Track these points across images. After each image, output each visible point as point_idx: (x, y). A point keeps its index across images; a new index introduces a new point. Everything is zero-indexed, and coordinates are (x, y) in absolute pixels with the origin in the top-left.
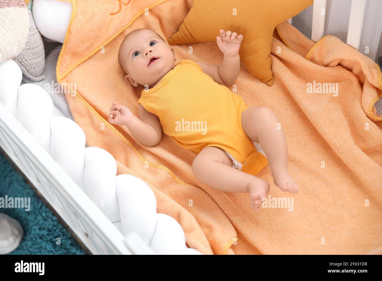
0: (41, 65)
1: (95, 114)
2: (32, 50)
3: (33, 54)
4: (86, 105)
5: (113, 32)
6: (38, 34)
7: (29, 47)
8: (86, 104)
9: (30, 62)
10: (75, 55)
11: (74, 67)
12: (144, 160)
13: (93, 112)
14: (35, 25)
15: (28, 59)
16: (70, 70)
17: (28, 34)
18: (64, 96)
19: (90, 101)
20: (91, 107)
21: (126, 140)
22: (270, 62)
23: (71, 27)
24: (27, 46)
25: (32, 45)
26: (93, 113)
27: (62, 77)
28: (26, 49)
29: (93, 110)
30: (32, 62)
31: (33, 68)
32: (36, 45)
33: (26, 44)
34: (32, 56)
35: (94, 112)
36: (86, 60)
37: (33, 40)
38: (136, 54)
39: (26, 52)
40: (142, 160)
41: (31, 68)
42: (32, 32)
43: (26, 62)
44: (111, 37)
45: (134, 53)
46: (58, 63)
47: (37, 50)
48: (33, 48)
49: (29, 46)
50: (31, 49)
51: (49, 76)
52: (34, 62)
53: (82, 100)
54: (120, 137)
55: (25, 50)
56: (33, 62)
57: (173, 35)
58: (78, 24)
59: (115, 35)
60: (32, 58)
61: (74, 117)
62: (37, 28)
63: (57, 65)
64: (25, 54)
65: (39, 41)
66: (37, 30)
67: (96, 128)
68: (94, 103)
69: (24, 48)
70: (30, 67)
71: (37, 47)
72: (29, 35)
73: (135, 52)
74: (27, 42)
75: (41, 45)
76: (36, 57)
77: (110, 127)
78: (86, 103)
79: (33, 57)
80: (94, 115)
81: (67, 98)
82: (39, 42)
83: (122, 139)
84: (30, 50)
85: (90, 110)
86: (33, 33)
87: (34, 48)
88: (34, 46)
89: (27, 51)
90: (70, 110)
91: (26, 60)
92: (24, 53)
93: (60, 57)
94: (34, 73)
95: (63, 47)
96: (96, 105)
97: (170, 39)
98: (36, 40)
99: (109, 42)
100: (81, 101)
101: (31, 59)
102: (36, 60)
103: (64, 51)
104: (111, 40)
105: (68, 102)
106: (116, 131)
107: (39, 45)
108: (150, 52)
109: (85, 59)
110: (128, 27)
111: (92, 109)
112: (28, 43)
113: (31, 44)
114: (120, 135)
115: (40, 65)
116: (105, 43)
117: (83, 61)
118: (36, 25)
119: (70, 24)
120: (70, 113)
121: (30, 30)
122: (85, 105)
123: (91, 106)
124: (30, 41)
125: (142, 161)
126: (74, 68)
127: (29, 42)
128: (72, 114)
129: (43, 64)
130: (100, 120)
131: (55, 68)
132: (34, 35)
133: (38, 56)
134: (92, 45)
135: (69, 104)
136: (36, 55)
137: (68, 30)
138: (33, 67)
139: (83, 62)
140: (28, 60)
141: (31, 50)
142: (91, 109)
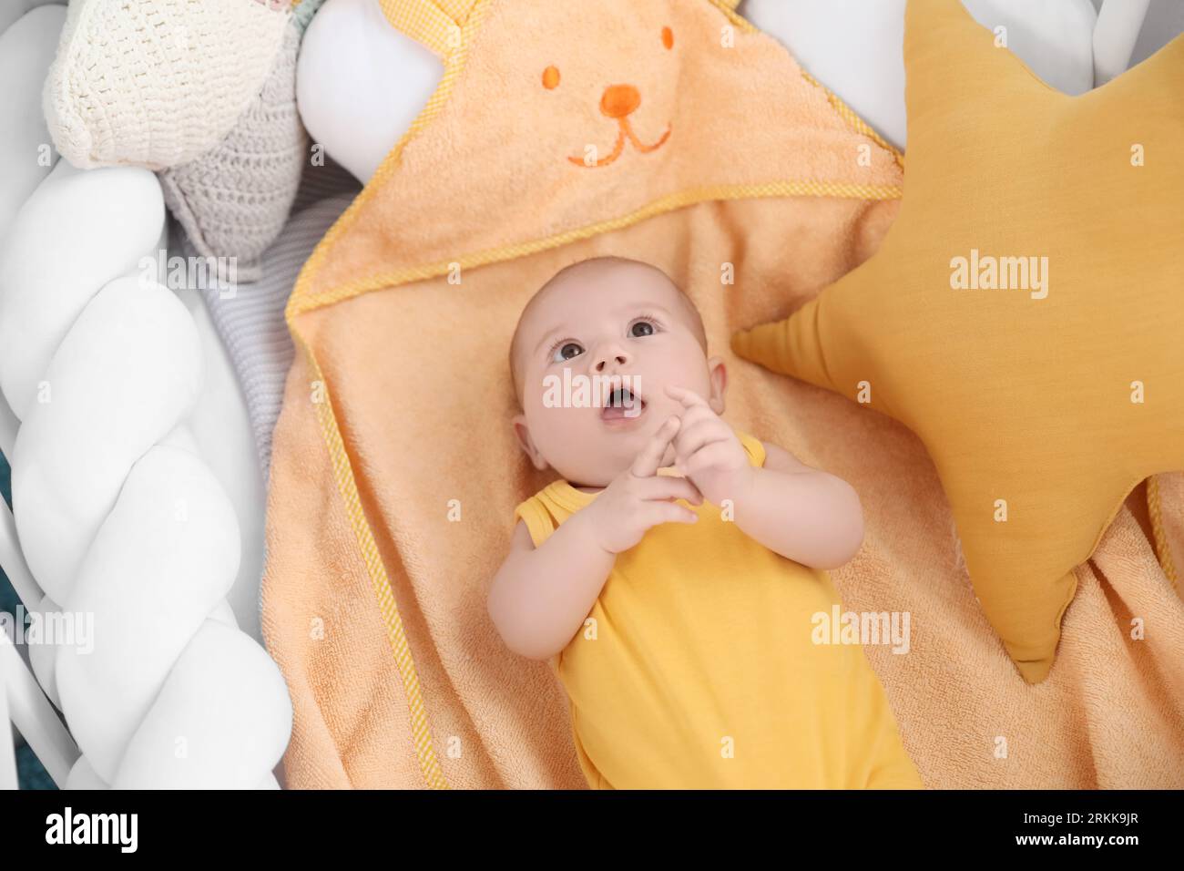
0: (260, 232)
1: (346, 490)
2: (241, 169)
3: (240, 182)
4: (332, 441)
5: (554, 226)
6: (290, 121)
7: (233, 154)
8: (335, 439)
9: (217, 204)
10: (389, 246)
11: (370, 287)
12: (425, 749)
13: (343, 480)
14: (291, 87)
15: (213, 191)
16: (349, 291)
17: (245, 105)
18: (283, 374)
19: (355, 433)
20: (345, 458)
21: (404, 639)
22: (1068, 595)
23: (410, 144)
24: (228, 147)
25: (249, 152)
26: (340, 482)
27: (311, 304)
28: (220, 157)
29: (345, 470)
30: (225, 210)
31: (226, 231)
32: (264, 157)
33: (227, 138)
34: (233, 186)
35: (347, 479)
36: (423, 281)
37: (256, 134)
38: (570, 350)
39: (217, 168)
40: (421, 745)
41: (217, 228)
42: (265, 105)
43: (205, 199)
44: (541, 239)
45: (562, 345)
46: (321, 250)
47: (261, 175)
48: (247, 162)
49: (236, 151)
50: (238, 162)
51: (277, 277)
52: (236, 212)
53: (328, 418)
54: (388, 619)
55: (212, 157)
56: (231, 212)
57: (760, 323)
58: (437, 145)
59: (557, 239)
60: (231, 196)
61: (274, 468)
62: (295, 100)
63: (313, 256)
64: (211, 172)
65: (284, 145)
66: (291, 106)
67: (324, 541)
68: (364, 445)
69: (213, 150)
70: (214, 222)
71: (262, 164)
72: (249, 111)
73: (565, 344)
74: (232, 133)
75: (285, 165)
76: (247, 196)
77: (370, 564)
78: (335, 434)
79: (237, 194)
80: (342, 490)
81: (289, 386)
82: (283, 149)
83: (390, 628)
84: (232, 163)
85: (335, 467)
86: (271, 110)
87: (252, 165)
88: (254, 157)
89: (219, 165)
90: (274, 432)
91: (206, 194)
92: (207, 166)
93: (332, 235)
94: (221, 247)
95: (359, 201)
96: (365, 457)
97: (743, 336)
98: (270, 138)
99: (526, 253)
100: (321, 420)
101: (227, 199)
102: (246, 210)
103: (357, 219)
104: (535, 247)
105: (285, 400)
106: (383, 589)
107: (277, 159)
108: (617, 363)
109: (421, 274)
110: (614, 231)
111: (345, 465)
112: (232, 138)
113: (245, 146)
114: (391, 613)
115: (255, 229)
116: (512, 251)
117: (410, 279)
118: (295, 87)
119: (408, 132)
120: (270, 443)
121: (260, 95)
122: (328, 442)
123: (346, 455)
124: (246, 133)
125: (418, 750)
126: (370, 291)
127: (240, 135)
128: (274, 453)
129: (269, 231)
130: (352, 520)
131: (302, 264)
132: (272, 119)
133: (258, 196)
134: (464, 236)
135: (283, 412)
136: (250, 192)
137: (394, 149)
138: (224, 226)
139: (407, 284)
140: (215, 197)
141: (236, 164)
142: (341, 466)
